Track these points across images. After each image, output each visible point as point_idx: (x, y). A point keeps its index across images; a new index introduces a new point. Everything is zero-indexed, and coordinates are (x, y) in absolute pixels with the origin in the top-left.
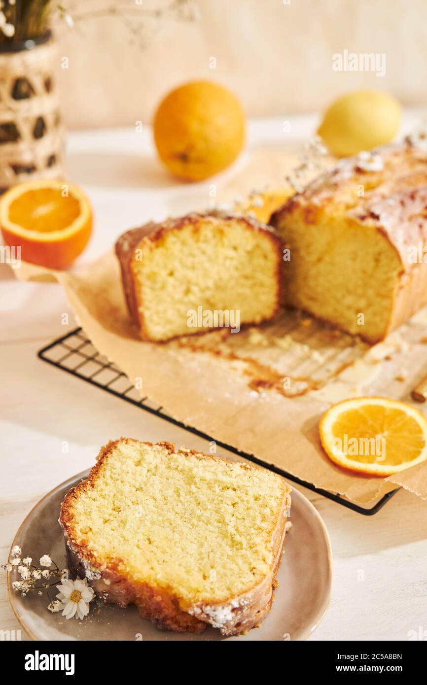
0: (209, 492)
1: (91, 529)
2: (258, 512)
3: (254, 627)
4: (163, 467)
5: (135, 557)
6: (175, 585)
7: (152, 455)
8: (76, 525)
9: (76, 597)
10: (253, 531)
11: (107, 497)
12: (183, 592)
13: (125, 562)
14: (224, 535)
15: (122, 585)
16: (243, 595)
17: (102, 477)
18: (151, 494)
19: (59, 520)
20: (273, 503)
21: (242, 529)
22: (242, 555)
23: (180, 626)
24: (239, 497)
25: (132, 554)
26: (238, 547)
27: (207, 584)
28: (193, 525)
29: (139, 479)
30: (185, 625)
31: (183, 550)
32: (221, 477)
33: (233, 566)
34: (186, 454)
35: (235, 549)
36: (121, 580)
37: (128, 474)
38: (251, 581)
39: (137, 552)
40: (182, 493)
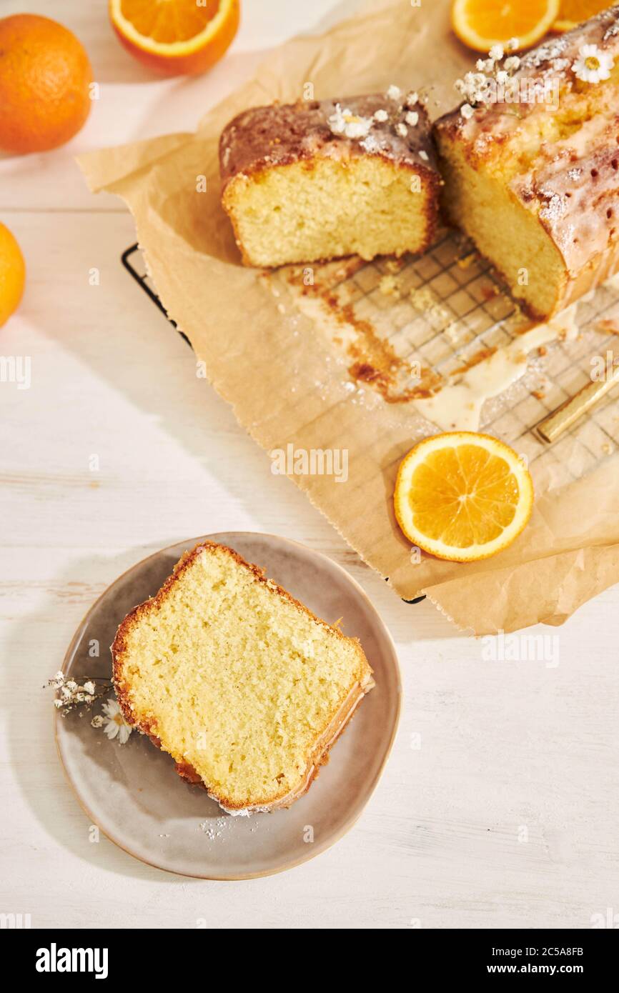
0: (277, 653)
1: (138, 670)
4: (241, 600)
5: (171, 720)
7: (235, 579)
8: (125, 661)
11: (168, 629)
13: (158, 725)
14: (270, 720)
17: (171, 599)
18: (216, 637)
19: (111, 648)
20: (336, 695)
21: (289, 719)
22: (277, 754)
24: (303, 673)
25: (169, 716)
26: (278, 741)
29: (210, 611)
31: (223, 725)
32: (296, 638)
33: (263, 766)
35: (273, 743)
37: (200, 601)
38: (273, 791)
39: (175, 714)
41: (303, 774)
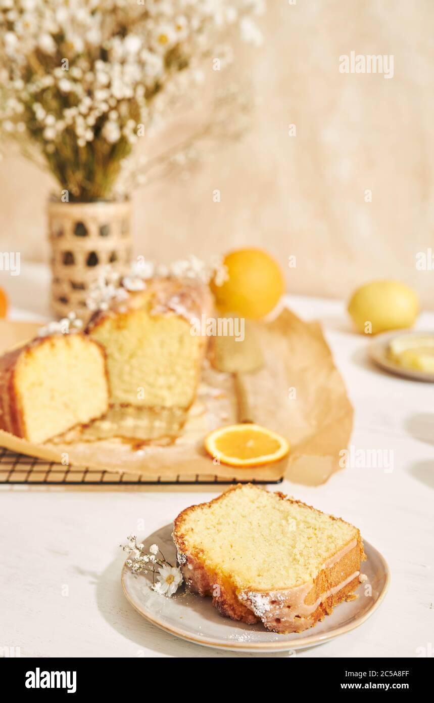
1: (192, 529)
2: (325, 545)
3: (295, 632)
4: (269, 507)
6: (233, 575)
8: (183, 525)
9: (170, 579)
10: (313, 555)
11: (216, 515)
13: (205, 553)
14: (290, 554)
15: (200, 571)
16: (280, 591)
17: (219, 503)
18: (250, 520)
20: (340, 543)
21: (305, 553)
22: (296, 568)
23: (235, 614)
24: (315, 534)
25: (214, 550)
26: (295, 563)
27: (258, 579)
28: (270, 544)
29: (247, 510)
30: (239, 614)
31: (252, 556)
32: (309, 519)
33: (284, 573)
34: (292, 502)
35: (293, 563)
36: (200, 567)
37: (240, 505)
38: (292, 584)
39: (218, 550)
40: (274, 525)
41: (315, 578)
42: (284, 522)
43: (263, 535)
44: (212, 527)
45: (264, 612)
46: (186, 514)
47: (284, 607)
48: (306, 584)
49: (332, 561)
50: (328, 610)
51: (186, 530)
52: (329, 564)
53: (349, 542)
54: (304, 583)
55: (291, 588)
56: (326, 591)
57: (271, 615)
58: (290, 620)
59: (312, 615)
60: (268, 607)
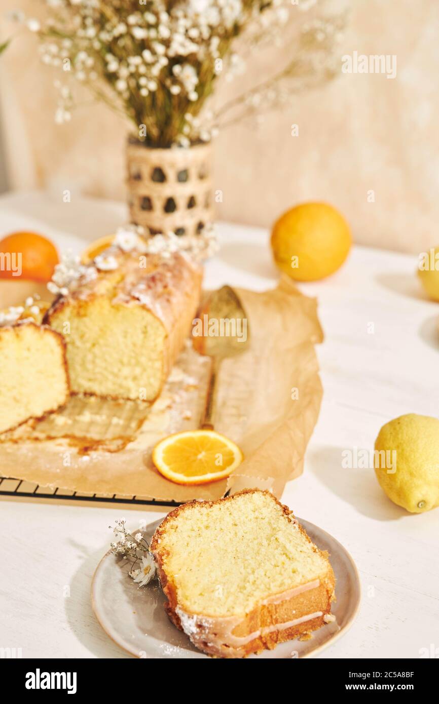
0: (272, 550)
2: (283, 578)
4: (267, 520)
6: (179, 587)
7: (269, 510)
9: (147, 570)
10: (262, 587)
11: (210, 517)
12: (180, 593)
13: (169, 556)
16: (205, 617)
17: (222, 505)
18: (238, 531)
21: (258, 582)
22: (237, 597)
24: (284, 563)
25: (179, 555)
27: (196, 598)
28: (236, 563)
29: (242, 519)
31: (211, 571)
32: (290, 546)
35: (239, 590)
37: (239, 512)
38: (221, 613)
39: (184, 555)
40: (256, 542)
41: (248, 612)
42: (265, 543)
43: (237, 551)
44: (196, 529)
45: (191, 632)
46: (183, 509)
47: (209, 633)
48: (232, 617)
49: (278, 599)
50: (269, 645)
51: (172, 526)
52: (273, 600)
53: (308, 582)
54: (233, 615)
55: (216, 617)
56: (269, 626)
57: (197, 637)
58: (217, 647)
59: (244, 647)
60: (195, 630)
